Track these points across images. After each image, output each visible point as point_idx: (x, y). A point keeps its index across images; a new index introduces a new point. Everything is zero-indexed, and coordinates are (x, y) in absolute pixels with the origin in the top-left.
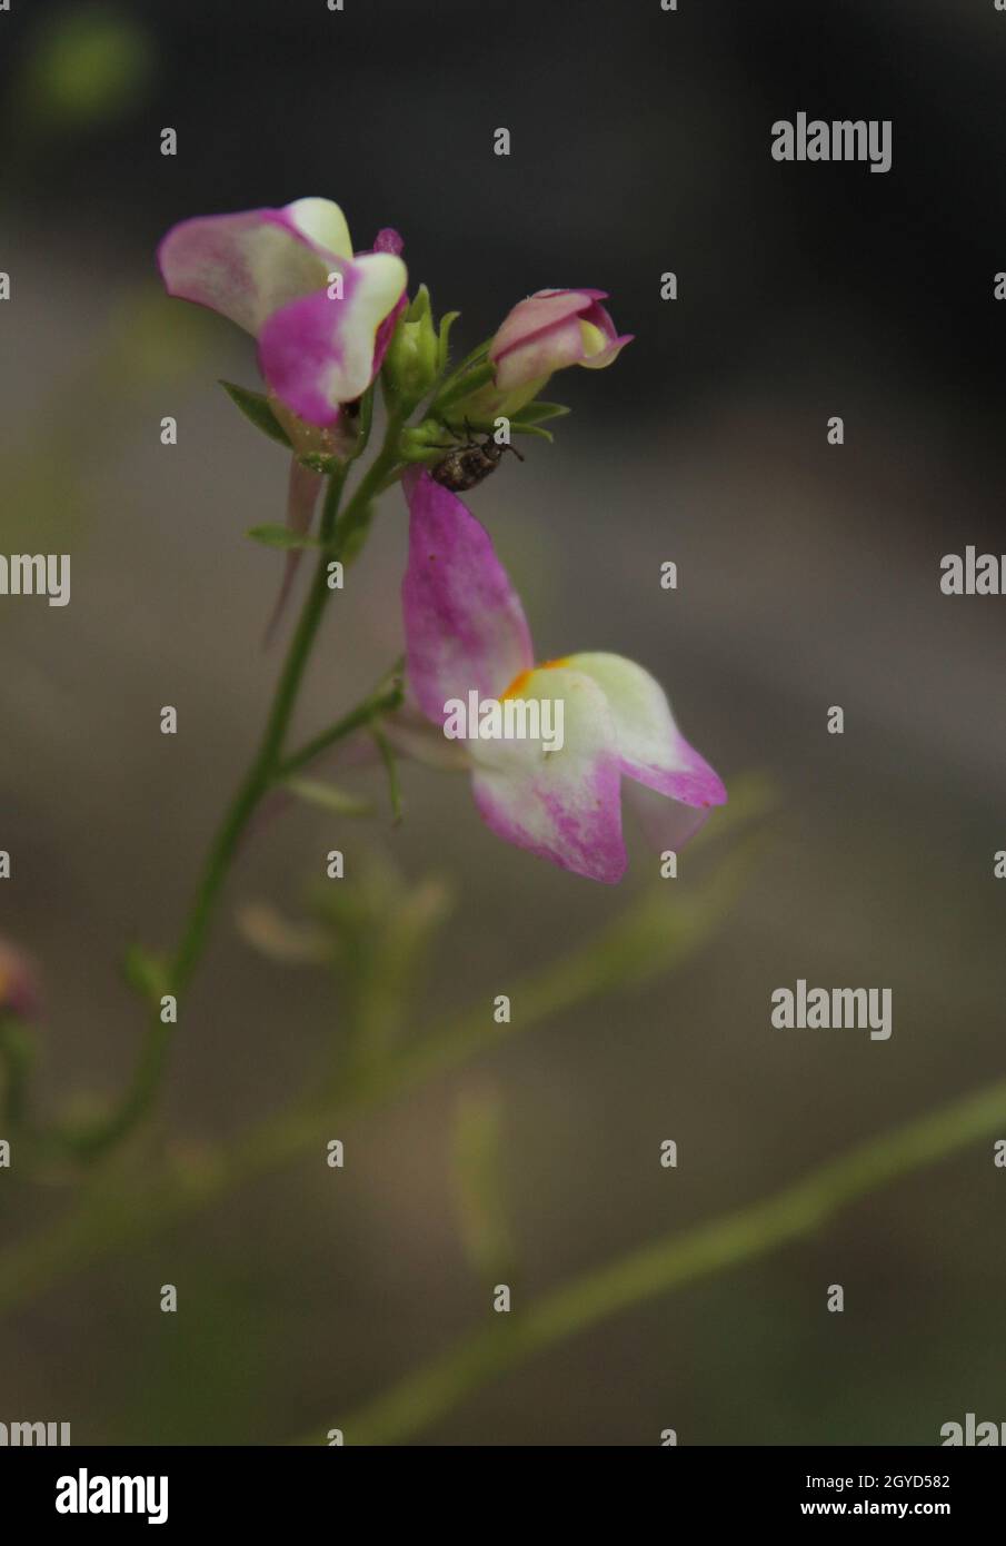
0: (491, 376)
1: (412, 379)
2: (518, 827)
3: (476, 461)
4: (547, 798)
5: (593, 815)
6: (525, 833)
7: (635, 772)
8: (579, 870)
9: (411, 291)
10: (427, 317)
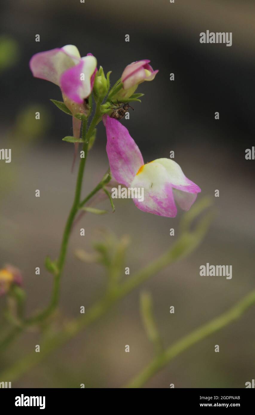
0: (122, 86)
1: (101, 91)
2: (146, 207)
3: (122, 111)
4: (153, 197)
5: (166, 199)
6: (149, 208)
7: (176, 186)
8: (164, 215)
9: (98, 68)
10: (103, 74)
